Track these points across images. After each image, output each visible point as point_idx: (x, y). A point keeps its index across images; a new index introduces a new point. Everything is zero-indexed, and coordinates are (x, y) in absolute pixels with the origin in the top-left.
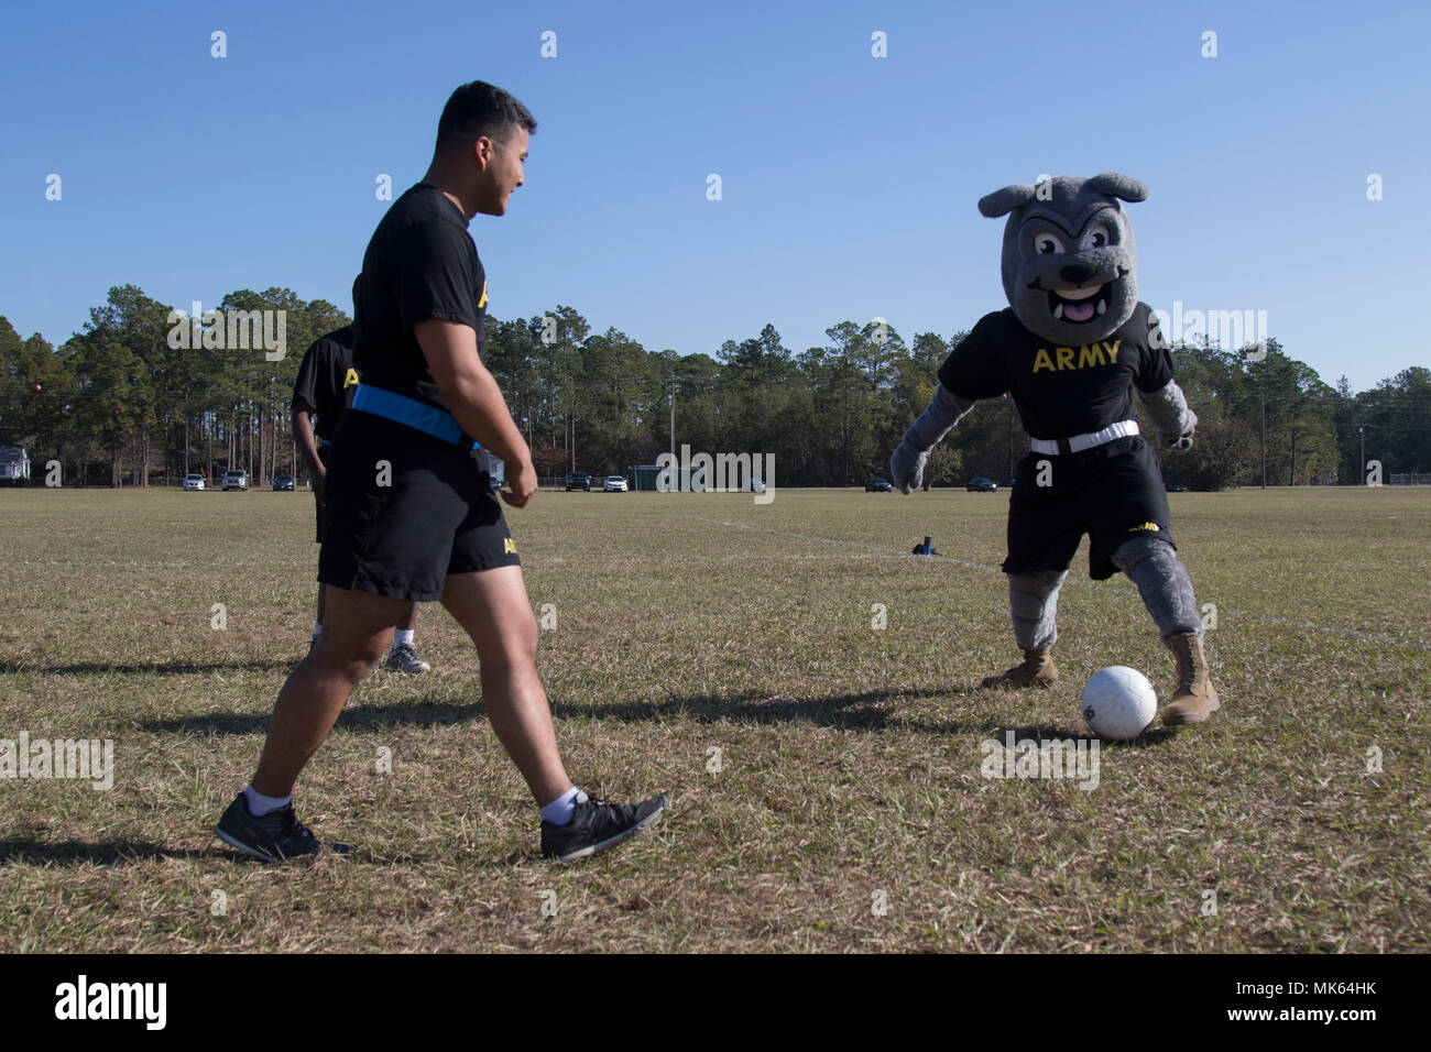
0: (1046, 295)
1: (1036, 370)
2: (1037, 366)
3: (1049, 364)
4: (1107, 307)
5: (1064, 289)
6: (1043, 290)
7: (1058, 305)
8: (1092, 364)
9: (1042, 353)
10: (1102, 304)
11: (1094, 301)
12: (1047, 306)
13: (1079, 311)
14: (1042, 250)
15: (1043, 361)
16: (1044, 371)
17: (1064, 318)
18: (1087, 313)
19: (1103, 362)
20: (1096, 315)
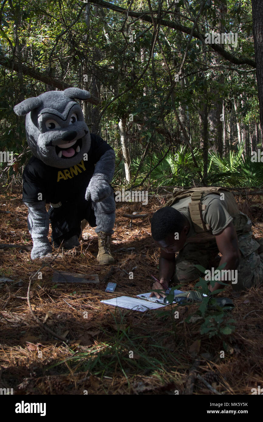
0: (54, 147)
1: (58, 180)
2: (59, 179)
3: (63, 177)
4: (80, 149)
5: (63, 144)
6: (54, 146)
7: (60, 151)
8: (76, 174)
9: (60, 173)
10: (79, 148)
11: (74, 147)
12: (55, 153)
13: (69, 152)
14: (49, 127)
15: (61, 176)
16: (62, 180)
17: (63, 157)
18: (73, 153)
19: (80, 172)
20: (76, 153)
